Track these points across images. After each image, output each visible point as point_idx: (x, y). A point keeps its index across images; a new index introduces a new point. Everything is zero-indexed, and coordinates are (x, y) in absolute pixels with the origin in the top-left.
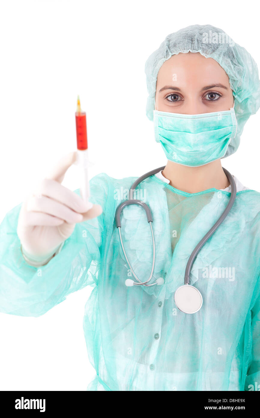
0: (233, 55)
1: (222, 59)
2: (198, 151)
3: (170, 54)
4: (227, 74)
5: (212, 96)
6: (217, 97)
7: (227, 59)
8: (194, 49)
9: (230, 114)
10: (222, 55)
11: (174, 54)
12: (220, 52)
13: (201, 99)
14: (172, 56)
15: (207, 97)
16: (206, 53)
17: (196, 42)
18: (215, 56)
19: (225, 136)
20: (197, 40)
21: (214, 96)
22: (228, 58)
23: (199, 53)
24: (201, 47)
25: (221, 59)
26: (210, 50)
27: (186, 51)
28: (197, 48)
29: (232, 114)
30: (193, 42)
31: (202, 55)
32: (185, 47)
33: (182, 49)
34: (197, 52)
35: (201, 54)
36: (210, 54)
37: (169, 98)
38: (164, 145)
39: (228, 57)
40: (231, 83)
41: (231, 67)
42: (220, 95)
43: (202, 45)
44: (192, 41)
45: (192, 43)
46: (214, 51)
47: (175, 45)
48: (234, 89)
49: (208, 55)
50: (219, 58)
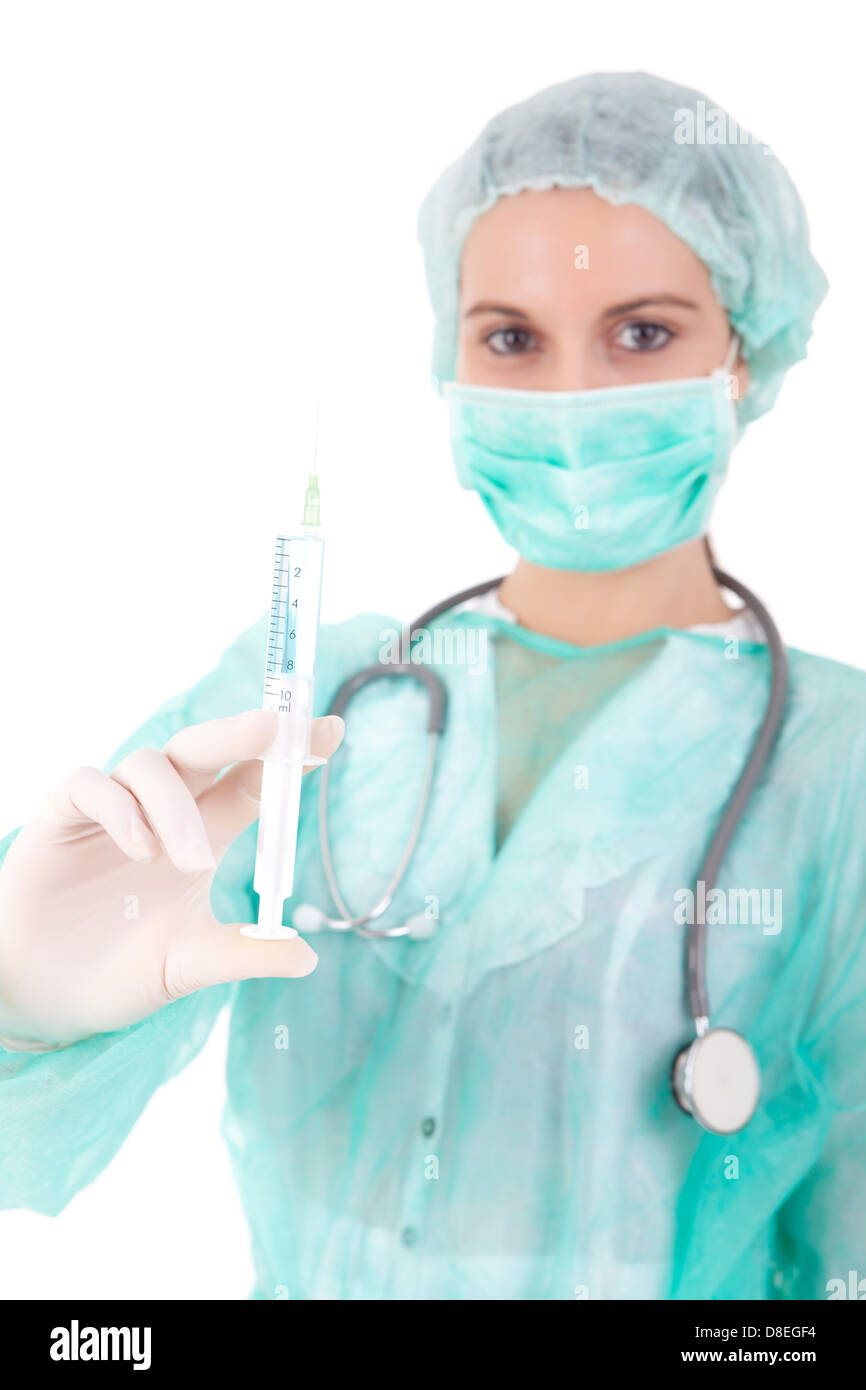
1: (679, 206)
3: (493, 192)
4: (699, 259)
5: (644, 335)
6: (661, 337)
7: (698, 206)
8: (572, 174)
10: (677, 194)
11: (505, 190)
12: (670, 179)
13: (601, 348)
14: (498, 198)
15: (627, 338)
16: (615, 186)
17: (579, 146)
18: (648, 197)
19: (690, 468)
20: (586, 140)
21: (650, 331)
22: (701, 202)
23: (589, 189)
24: (597, 164)
25: (673, 205)
29: (717, 391)
31: (601, 194)
34: (583, 183)
35: (597, 191)
36: (633, 189)
37: (498, 342)
38: (488, 500)
41: (712, 232)
42: (672, 332)
43: (598, 159)
44: (567, 142)
45: (565, 152)
47: (509, 160)
50: (666, 204)
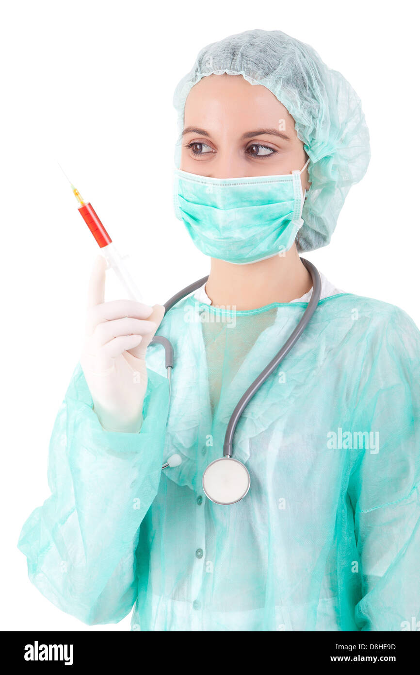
0: (304, 83)
1: (282, 88)
2: (230, 238)
4: (290, 114)
7: (291, 90)
8: (234, 69)
9: (292, 180)
11: (204, 75)
12: (278, 76)
13: (242, 153)
14: (202, 78)
16: (253, 77)
18: (268, 83)
19: (282, 216)
20: (242, 55)
22: (294, 88)
23: (241, 75)
24: (245, 66)
25: (279, 87)
26: (260, 72)
27: (221, 72)
28: (238, 67)
29: (294, 181)
30: (235, 58)
31: (246, 79)
32: (221, 64)
33: (216, 67)
34: (239, 73)
35: (244, 77)
36: (261, 79)
39: (294, 86)
40: (298, 130)
41: (296, 103)
42: (274, 149)
43: (247, 64)
44: (234, 54)
45: (233, 59)
46: (267, 74)
48: (304, 139)
49: (257, 80)
50: (275, 87)
